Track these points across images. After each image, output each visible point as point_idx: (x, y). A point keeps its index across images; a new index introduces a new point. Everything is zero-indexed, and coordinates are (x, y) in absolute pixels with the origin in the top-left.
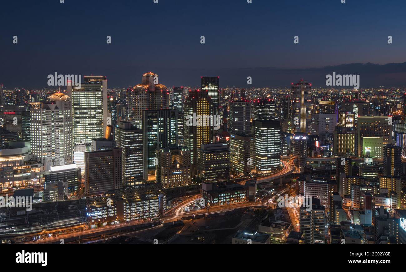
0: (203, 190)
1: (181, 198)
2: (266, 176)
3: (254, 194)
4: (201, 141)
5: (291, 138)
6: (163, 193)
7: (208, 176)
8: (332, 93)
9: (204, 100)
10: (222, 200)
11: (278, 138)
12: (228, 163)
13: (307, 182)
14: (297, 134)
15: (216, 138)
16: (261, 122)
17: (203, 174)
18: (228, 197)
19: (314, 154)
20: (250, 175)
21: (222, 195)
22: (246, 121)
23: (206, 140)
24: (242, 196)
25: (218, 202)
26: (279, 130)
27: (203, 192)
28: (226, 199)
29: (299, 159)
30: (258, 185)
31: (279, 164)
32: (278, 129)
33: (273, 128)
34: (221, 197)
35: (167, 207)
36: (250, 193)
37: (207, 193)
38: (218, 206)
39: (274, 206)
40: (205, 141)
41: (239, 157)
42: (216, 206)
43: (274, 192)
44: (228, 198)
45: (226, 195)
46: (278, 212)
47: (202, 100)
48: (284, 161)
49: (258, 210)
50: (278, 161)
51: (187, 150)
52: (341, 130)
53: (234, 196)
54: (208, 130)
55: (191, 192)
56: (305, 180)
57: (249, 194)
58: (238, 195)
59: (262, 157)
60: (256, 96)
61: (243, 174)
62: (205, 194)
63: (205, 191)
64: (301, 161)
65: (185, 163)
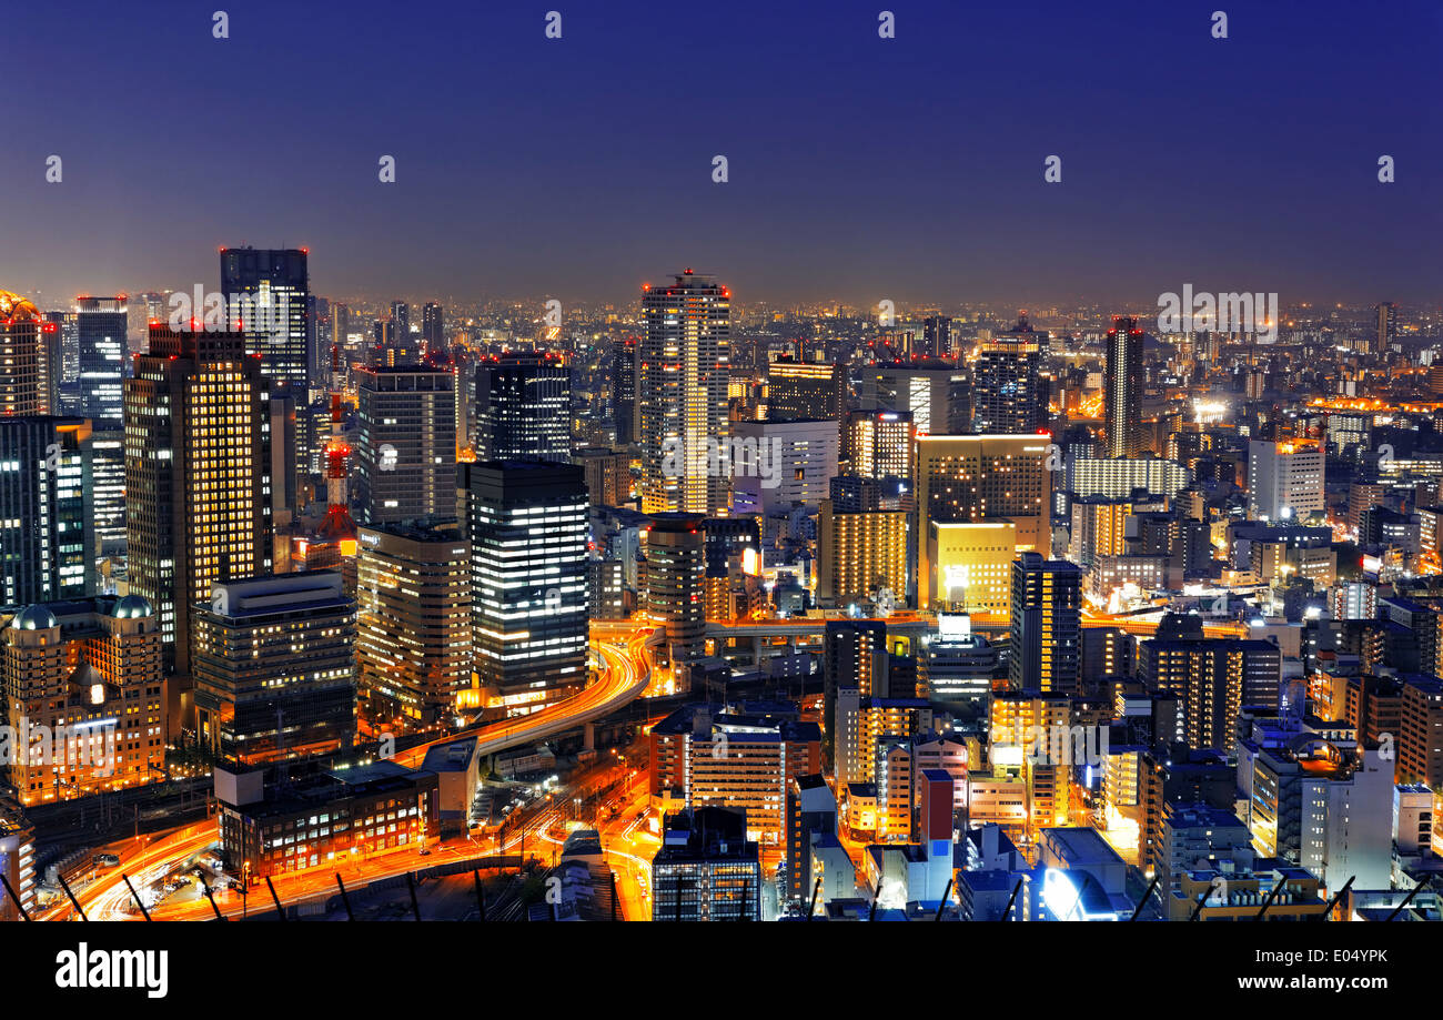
0: (222, 802)
1: (114, 848)
2: (520, 719)
3: (463, 804)
4: (211, 566)
5: (642, 535)
6: (15, 832)
8: (831, 320)
9: (224, 371)
13: (698, 737)
15: (294, 547)
16: (500, 474)
18: (343, 828)
19: (738, 605)
20: (448, 719)
21: (313, 821)
22: (438, 460)
23: (237, 563)
24: (408, 820)
27: (222, 810)
29: (670, 633)
30: (483, 760)
34: (308, 828)
35: (42, 895)
37: (237, 816)
38: (293, 874)
39: (554, 853)
40: (233, 568)
42: (285, 876)
43: (557, 789)
45: (331, 818)
46: (568, 880)
47: (216, 372)
48: (605, 648)
50: (576, 644)
51: (143, 615)
52: (855, 495)
54: (249, 515)
56: (688, 728)
57: (443, 807)
58: (390, 817)
59: (506, 632)
60: (497, 335)
61: (418, 715)
62: (229, 823)
63: (230, 806)
64: (681, 642)
65: (135, 679)
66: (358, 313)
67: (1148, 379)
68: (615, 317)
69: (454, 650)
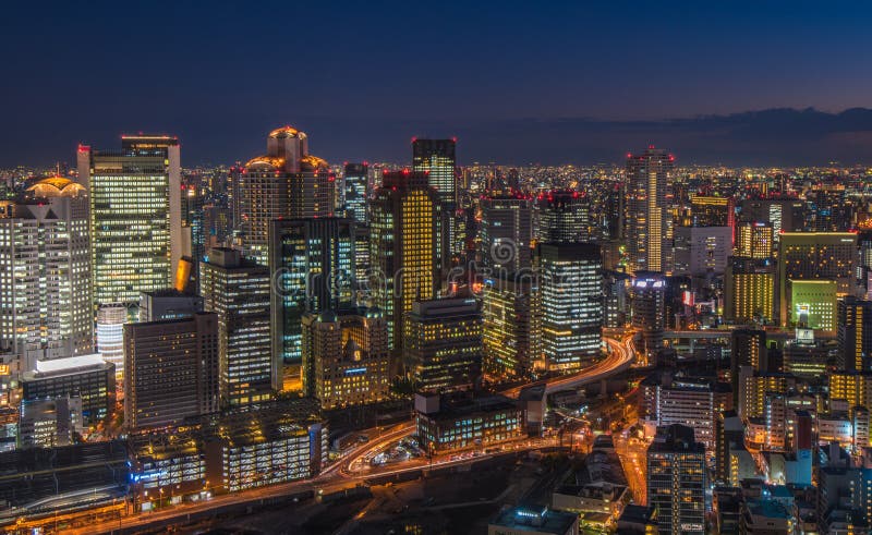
0: (419, 411)
1: (365, 432)
2: (568, 376)
3: (539, 418)
4: (412, 293)
5: (627, 284)
6: (320, 421)
7: (431, 377)
8: (722, 178)
9: (420, 195)
10: (464, 436)
11: (596, 285)
12: (479, 345)
13: (664, 388)
14: (642, 275)
15: (451, 288)
17: (418, 373)
19: (681, 321)
20: (529, 375)
21: (464, 423)
22: (522, 244)
23: (424, 292)
24: (512, 424)
25: (455, 441)
26: (598, 266)
27: (419, 415)
28: (473, 432)
29: (644, 334)
30: (549, 396)
31: (598, 346)
32: (595, 264)
33: (585, 262)
34: (461, 427)
35: (331, 455)
36: (531, 417)
37: (426, 419)
39: (588, 446)
41: (504, 332)
43: (587, 413)
44: (477, 431)
45: (473, 421)
46: (596, 460)
47: (415, 196)
48: (611, 341)
49: (549, 456)
50: (596, 338)
51: (380, 316)
52: (742, 266)
53: (492, 425)
54: (430, 267)
55: (388, 416)
56: (659, 383)
57: (529, 420)
58: (503, 423)
59: (559, 331)
61: (514, 373)
63: (423, 414)
64: (651, 339)
65: (375, 348)
66: (475, 175)
69: (532, 339)
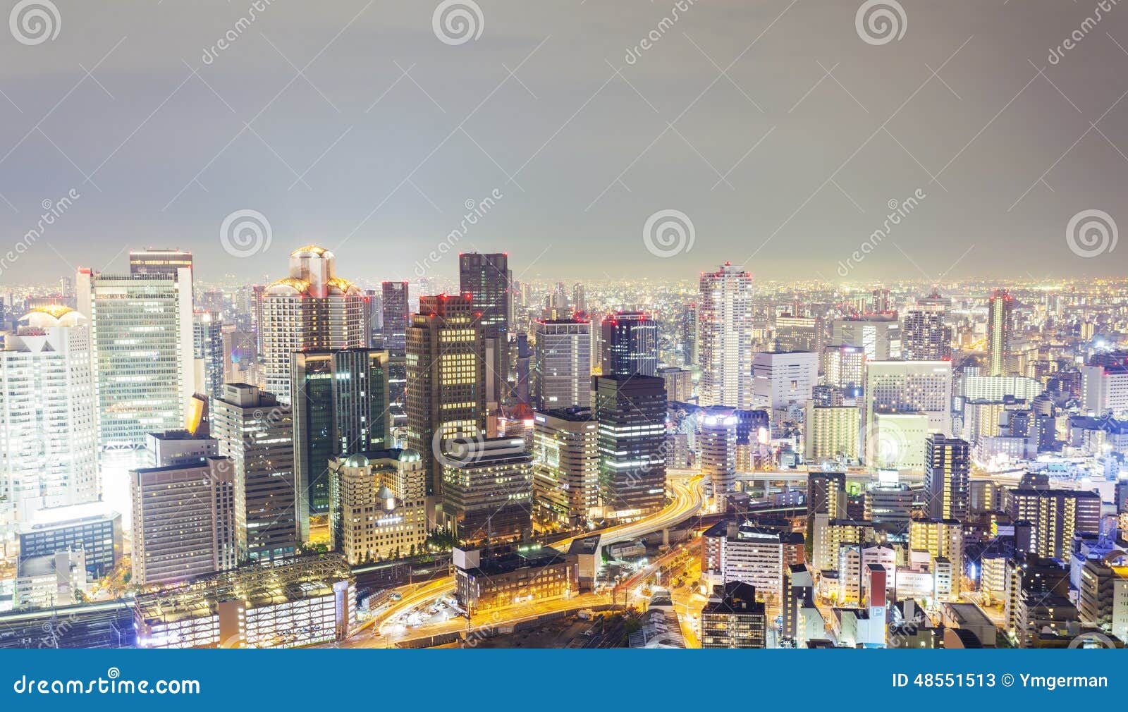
0: (457, 567)
1: (399, 590)
2: (627, 525)
3: (592, 574)
6: (346, 578)
12: (526, 490)
13: (728, 539)
15: (499, 423)
16: (615, 382)
18: (524, 583)
19: (755, 461)
20: (584, 523)
27: (457, 571)
29: (714, 477)
30: (604, 548)
35: (360, 615)
36: (582, 572)
37: (465, 575)
38: (496, 609)
39: (644, 604)
40: (465, 435)
42: (491, 610)
43: (646, 567)
46: (651, 620)
49: (601, 617)
52: (828, 397)
55: (425, 571)
56: (724, 534)
57: (580, 574)
58: (550, 579)
60: (615, 301)
61: (567, 521)
62: (460, 578)
63: (462, 569)
64: (721, 482)
65: (411, 496)
66: (537, 289)
67: (1016, 327)
68: (685, 290)
69: (588, 484)
